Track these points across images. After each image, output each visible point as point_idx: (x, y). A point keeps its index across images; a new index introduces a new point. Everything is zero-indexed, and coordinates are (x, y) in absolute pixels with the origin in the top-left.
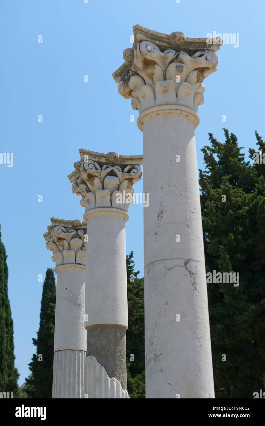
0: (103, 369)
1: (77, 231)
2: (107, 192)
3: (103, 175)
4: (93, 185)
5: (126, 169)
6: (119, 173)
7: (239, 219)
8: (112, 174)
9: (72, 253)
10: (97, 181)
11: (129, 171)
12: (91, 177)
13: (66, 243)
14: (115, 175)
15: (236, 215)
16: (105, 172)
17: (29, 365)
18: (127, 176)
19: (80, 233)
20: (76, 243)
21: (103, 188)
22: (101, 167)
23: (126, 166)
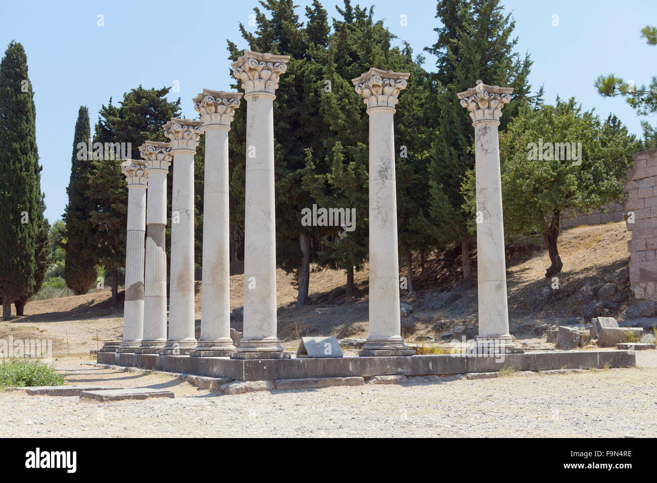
0: (155, 243)
1: (140, 166)
2: (158, 161)
3: (156, 153)
4: (151, 157)
5: (168, 150)
6: (164, 152)
7: (285, 86)
8: (161, 152)
9: (138, 178)
10: (154, 156)
11: (169, 151)
12: (151, 154)
13: (134, 172)
14: (163, 153)
15: (283, 83)
16: (157, 152)
17: (62, 215)
18: (168, 153)
19: (142, 167)
20: (140, 173)
21: (157, 160)
22: (156, 149)
23: (168, 148)
